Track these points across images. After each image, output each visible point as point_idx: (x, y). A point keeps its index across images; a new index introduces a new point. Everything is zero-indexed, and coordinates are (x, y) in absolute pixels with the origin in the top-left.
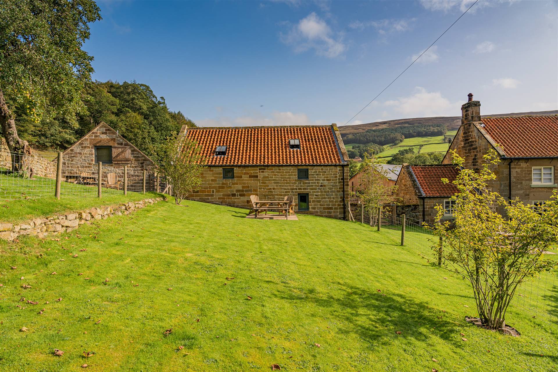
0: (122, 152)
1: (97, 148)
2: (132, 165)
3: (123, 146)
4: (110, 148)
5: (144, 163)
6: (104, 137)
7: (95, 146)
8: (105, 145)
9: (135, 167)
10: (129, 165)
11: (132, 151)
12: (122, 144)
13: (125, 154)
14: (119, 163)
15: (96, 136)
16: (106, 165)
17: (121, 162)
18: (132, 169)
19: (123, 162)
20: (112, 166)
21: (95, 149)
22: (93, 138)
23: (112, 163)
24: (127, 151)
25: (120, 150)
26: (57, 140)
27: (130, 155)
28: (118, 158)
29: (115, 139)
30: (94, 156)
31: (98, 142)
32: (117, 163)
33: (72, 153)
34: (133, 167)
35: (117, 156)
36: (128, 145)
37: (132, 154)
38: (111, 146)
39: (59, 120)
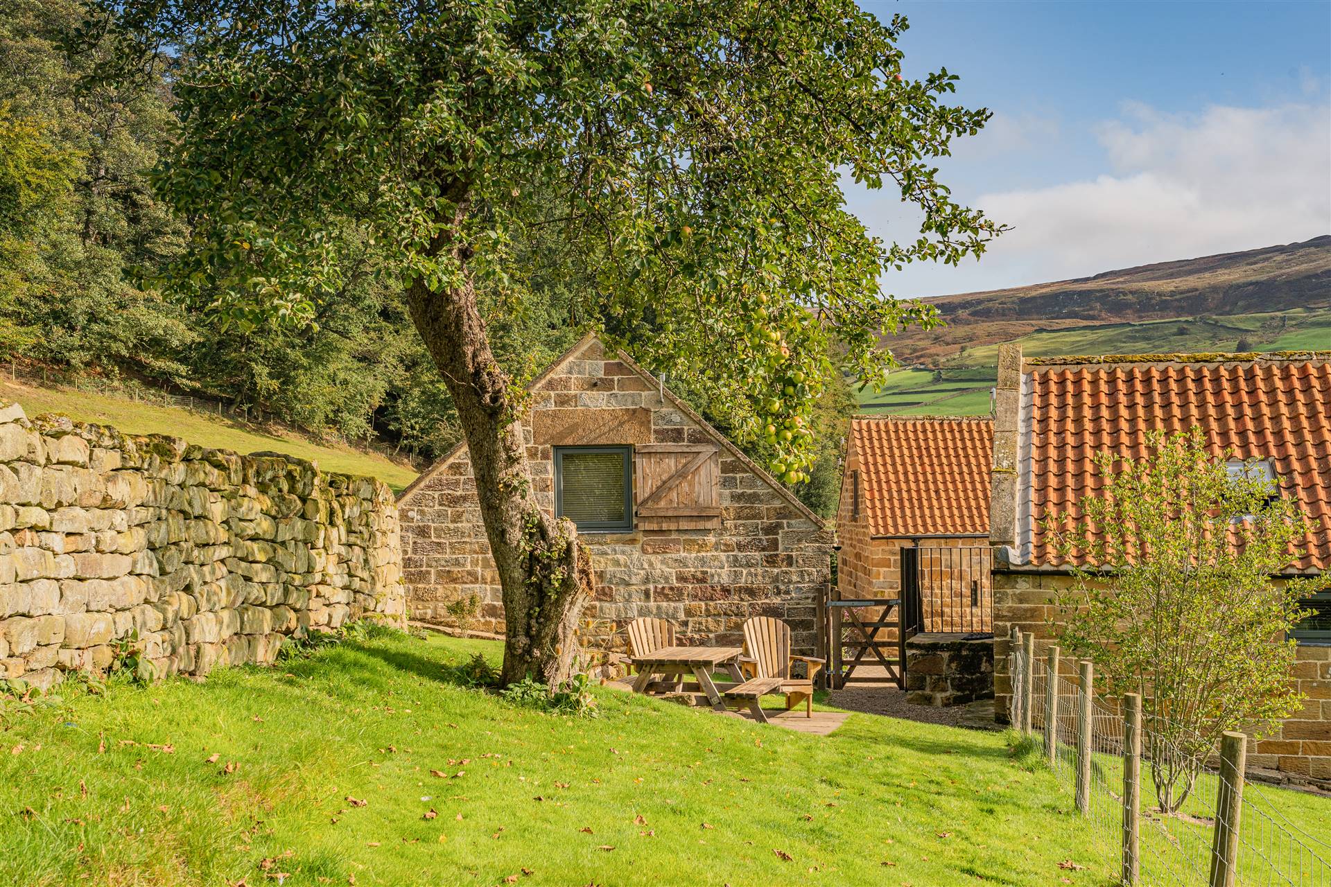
0: (681, 474)
1: (566, 457)
2: (726, 538)
3: (683, 446)
4: (623, 456)
5: (779, 526)
6: (598, 401)
7: (557, 448)
8: (603, 441)
9: (740, 547)
10: (711, 539)
11: (726, 468)
12: (677, 435)
13: (691, 485)
14: (665, 526)
15: (562, 401)
16: (609, 538)
17: (673, 526)
18: (723, 556)
19: (684, 525)
20: (633, 541)
21: (556, 464)
22: (552, 407)
23: (630, 527)
24: (703, 472)
25: (671, 464)
26: (115, 338)
27: (716, 490)
28: (662, 504)
29: (647, 411)
30: (551, 494)
31: (573, 428)
32: (655, 527)
33: (457, 483)
34: (728, 548)
35: (655, 496)
36: (708, 442)
37: (725, 483)
38: (629, 448)
39: (120, 247)
